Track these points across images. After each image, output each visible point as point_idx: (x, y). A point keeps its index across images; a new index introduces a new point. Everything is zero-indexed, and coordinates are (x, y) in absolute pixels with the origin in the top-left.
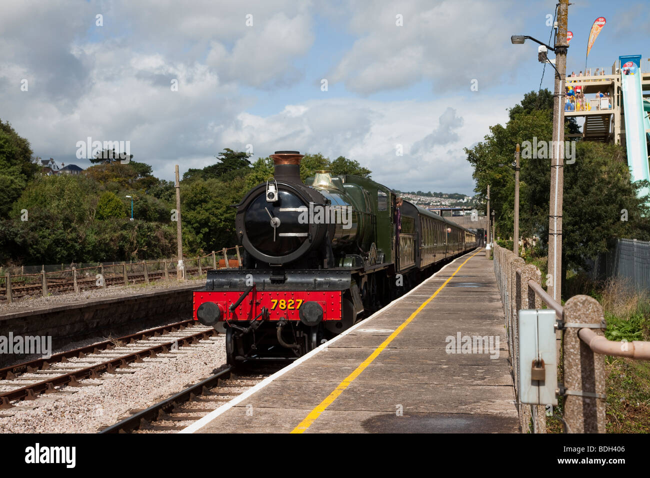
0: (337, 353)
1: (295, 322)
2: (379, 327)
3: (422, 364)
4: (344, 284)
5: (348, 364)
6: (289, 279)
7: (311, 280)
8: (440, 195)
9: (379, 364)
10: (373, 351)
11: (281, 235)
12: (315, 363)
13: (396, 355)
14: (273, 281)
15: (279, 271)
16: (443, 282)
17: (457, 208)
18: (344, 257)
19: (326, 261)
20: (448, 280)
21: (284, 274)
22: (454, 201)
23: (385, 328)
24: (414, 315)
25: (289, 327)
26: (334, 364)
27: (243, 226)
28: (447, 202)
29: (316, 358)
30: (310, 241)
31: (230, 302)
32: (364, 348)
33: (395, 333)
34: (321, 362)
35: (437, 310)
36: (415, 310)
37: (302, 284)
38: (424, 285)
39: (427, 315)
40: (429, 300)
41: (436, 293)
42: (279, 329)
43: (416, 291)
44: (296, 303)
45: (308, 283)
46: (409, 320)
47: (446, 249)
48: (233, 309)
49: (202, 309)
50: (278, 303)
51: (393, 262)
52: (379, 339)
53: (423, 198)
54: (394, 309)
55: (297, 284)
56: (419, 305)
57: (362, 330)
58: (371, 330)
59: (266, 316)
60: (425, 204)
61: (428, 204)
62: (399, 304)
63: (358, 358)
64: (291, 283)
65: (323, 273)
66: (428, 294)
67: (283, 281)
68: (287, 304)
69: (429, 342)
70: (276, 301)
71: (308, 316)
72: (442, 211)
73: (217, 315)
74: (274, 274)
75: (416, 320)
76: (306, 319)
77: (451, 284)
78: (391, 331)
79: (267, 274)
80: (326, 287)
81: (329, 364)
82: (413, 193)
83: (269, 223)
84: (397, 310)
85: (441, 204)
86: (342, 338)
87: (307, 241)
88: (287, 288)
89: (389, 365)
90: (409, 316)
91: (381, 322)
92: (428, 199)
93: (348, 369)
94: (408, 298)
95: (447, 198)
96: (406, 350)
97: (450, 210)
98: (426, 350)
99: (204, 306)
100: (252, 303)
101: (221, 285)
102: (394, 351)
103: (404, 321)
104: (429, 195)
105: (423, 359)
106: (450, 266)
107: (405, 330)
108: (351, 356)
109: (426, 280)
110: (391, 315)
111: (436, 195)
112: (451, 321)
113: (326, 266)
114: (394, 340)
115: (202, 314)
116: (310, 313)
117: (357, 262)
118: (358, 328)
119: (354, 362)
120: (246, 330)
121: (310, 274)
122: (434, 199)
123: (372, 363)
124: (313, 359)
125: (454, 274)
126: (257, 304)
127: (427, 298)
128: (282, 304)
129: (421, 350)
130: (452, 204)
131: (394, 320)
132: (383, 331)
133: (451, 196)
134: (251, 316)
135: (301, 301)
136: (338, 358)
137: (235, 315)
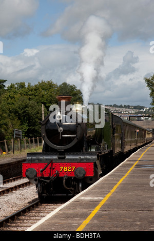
0: (67, 214)
1: (72, 177)
2: (94, 196)
3: (124, 221)
4: (94, 159)
5: (75, 222)
6: (67, 157)
7: (78, 157)
8: (128, 107)
9: (96, 222)
10: (91, 213)
11: (63, 136)
12: (53, 221)
13: (106, 215)
14: (59, 158)
15: (62, 153)
16: (132, 165)
17: (139, 115)
18: (91, 147)
19: (84, 148)
20: (136, 163)
21: (64, 155)
22: (137, 111)
23: (98, 197)
24: (116, 187)
25: (69, 180)
26: (66, 222)
27: (44, 131)
28: (133, 111)
29: (54, 218)
30: (77, 139)
31: (40, 168)
32: (85, 211)
33: (104, 200)
34: (57, 221)
35: (130, 184)
36: (116, 184)
37: (74, 159)
38: (120, 166)
39: (124, 188)
40: (124, 177)
41: (129, 172)
42: (64, 181)
43: (115, 171)
44: (72, 169)
45: (76, 159)
46: (113, 191)
47: (136, 142)
48: (42, 171)
49: (28, 171)
50: (63, 168)
51: (111, 149)
52: (94, 204)
53: (117, 109)
54: (102, 183)
55: (71, 159)
56: (118, 181)
57: (83, 198)
58: (88, 198)
59: (57, 175)
60: (119, 113)
61: (121, 113)
62: (105, 180)
63: (82, 218)
64: (68, 159)
65: (83, 154)
66: (123, 173)
67: (64, 158)
68: (67, 169)
69: (126, 206)
70: (62, 167)
71: (78, 174)
72: (129, 117)
73: (35, 174)
74: (59, 155)
75: (117, 191)
76: (77, 175)
77: (137, 166)
78: (101, 198)
79: (56, 155)
80: (85, 161)
81: (63, 222)
82: (111, 106)
83: (58, 130)
84: (104, 184)
85: (129, 113)
86: (70, 204)
87: (76, 138)
88: (66, 161)
89: (102, 222)
90: (112, 188)
91: (95, 192)
92: (120, 109)
93: (76, 226)
94: (110, 175)
95: (133, 109)
96: (112, 211)
97: (135, 117)
98: (125, 211)
99: (29, 170)
100: (51, 169)
101: (34, 160)
102: (104, 213)
103: (109, 192)
104: (121, 107)
105: (124, 218)
106: (136, 154)
107: (110, 198)
108: (76, 216)
109: (122, 163)
110: (100, 187)
111: (126, 107)
112: (140, 191)
113: (84, 151)
114: (104, 205)
115: (27, 174)
116: (80, 173)
117: (97, 149)
118: (79, 197)
119: (79, 220)
120: (48, 181)
121: (77, 155)
122: (124, 109)
123: (91, 220)
124: (52, 218)
125: (139, 159)
126: (53, 169)
127: (123, 175)
128: (65, 169)
129: (122, 212)
130: (136, 113)
131: (103, 191)
132: (96, 198)
133: (135, 108)
134: (50, 174)
135: (74, 167)
136: (68, 217)
137: (42, 174)
